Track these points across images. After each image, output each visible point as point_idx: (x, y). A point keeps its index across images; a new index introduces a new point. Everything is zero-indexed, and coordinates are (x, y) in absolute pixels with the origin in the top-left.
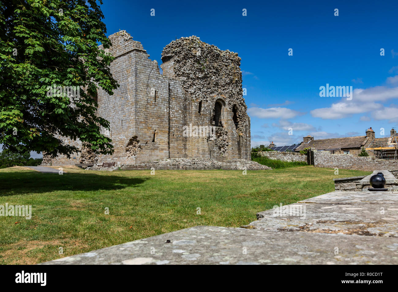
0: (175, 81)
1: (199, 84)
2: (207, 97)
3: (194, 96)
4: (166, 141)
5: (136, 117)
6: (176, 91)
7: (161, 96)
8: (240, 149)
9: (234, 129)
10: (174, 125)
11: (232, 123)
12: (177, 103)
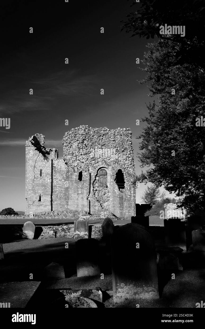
0: (58, 161)
3: (76, 168)
4: (49, 200)
5: (26, 187)
6: (59, 167)
7: (45, 172)
8: (123, 203)
9: (116, 188)
10: (57, 189)
11: (114, 184)
12: (60, 175)
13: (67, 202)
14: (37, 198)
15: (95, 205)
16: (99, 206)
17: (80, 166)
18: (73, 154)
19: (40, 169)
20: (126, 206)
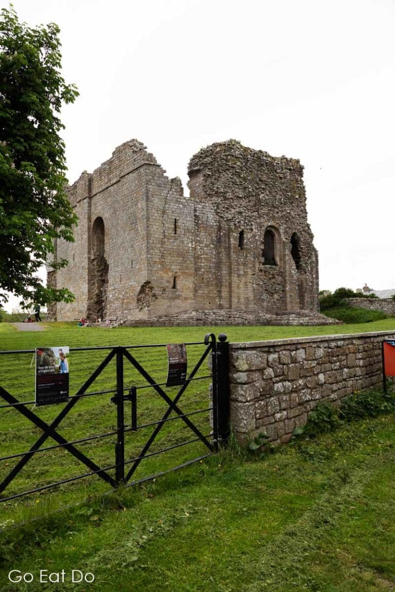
0: (203, 204)
1: (239, 207)
2: (252, 225)
3: (232, 223)
4: (191, 286)
5: (149, 256)
6: (205, 217)
7: (184, 225)
8: (303, 296)
9: (293, 267)
10: (203, 265)
11: (290, 259)
12: (207, 234)
13: (219, 292)
14: (168, 282)
17: (237, 220)
19: (173, 217)
20: (308, 300)
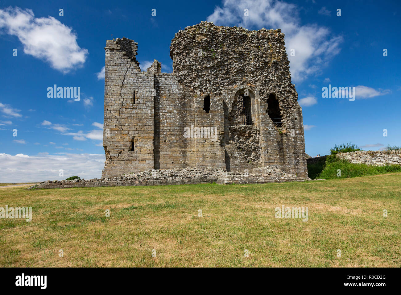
1: (208, 76)
2: (221, 90)
3: (198, 90)
4: (150, 148)
5: (105, 124)
6: (168, 87)
7: (143, 95)
8: (283, 152)
9: (270, 125)
10: (165, 128)
11: (265, 118)
12: (170, 101)
13: (184, 152)
14: (126, 145)
15: (234, 156)
16: (242, 159)
17: (204, 87)
18: (191, 67)
19: (132, 90)
20: (290, 156)
